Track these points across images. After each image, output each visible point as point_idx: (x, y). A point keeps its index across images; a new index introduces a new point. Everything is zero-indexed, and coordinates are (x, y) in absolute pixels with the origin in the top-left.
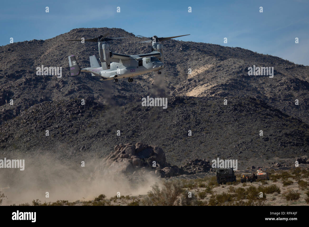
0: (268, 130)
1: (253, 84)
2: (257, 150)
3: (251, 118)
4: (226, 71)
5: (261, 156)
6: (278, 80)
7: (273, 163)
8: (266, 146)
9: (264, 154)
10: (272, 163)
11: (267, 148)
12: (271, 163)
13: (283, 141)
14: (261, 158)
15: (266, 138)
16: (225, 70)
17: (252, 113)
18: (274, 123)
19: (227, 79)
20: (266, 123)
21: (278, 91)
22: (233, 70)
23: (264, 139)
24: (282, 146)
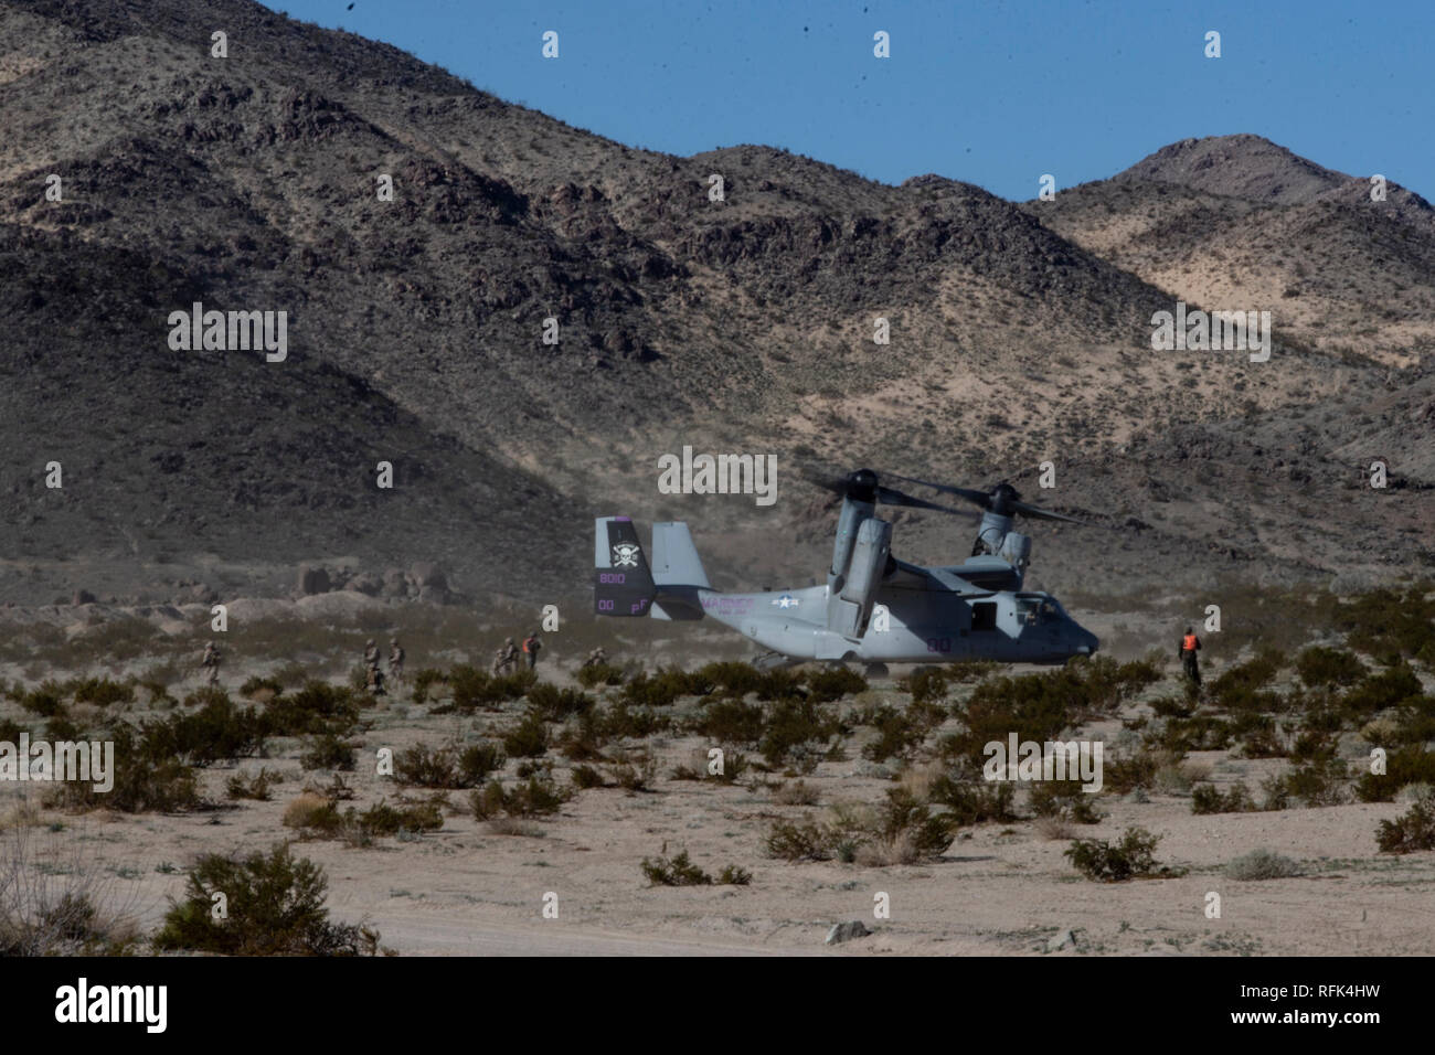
0: (186, 416)
1: (236, 177)
2: (117, 515)
3: (110, 352)
4: (106, 98)
5: (135, 548)
6: (363, 165)
7: (187, 581)
8: (164, 497)
9: (151, 537)
10: (182, 585)
11: (169, 506)
12: (177, 584)
13: (252, 477)
14: (133, 553)
15: (172, 459)
16: (100, 93)
17: (120, 326)
18: (224, 388)
19: (103, 138)
20: (185, 383)
21: (358, 218)
22: (143, 98)
23: (159, 458)
24: (244, 501)
